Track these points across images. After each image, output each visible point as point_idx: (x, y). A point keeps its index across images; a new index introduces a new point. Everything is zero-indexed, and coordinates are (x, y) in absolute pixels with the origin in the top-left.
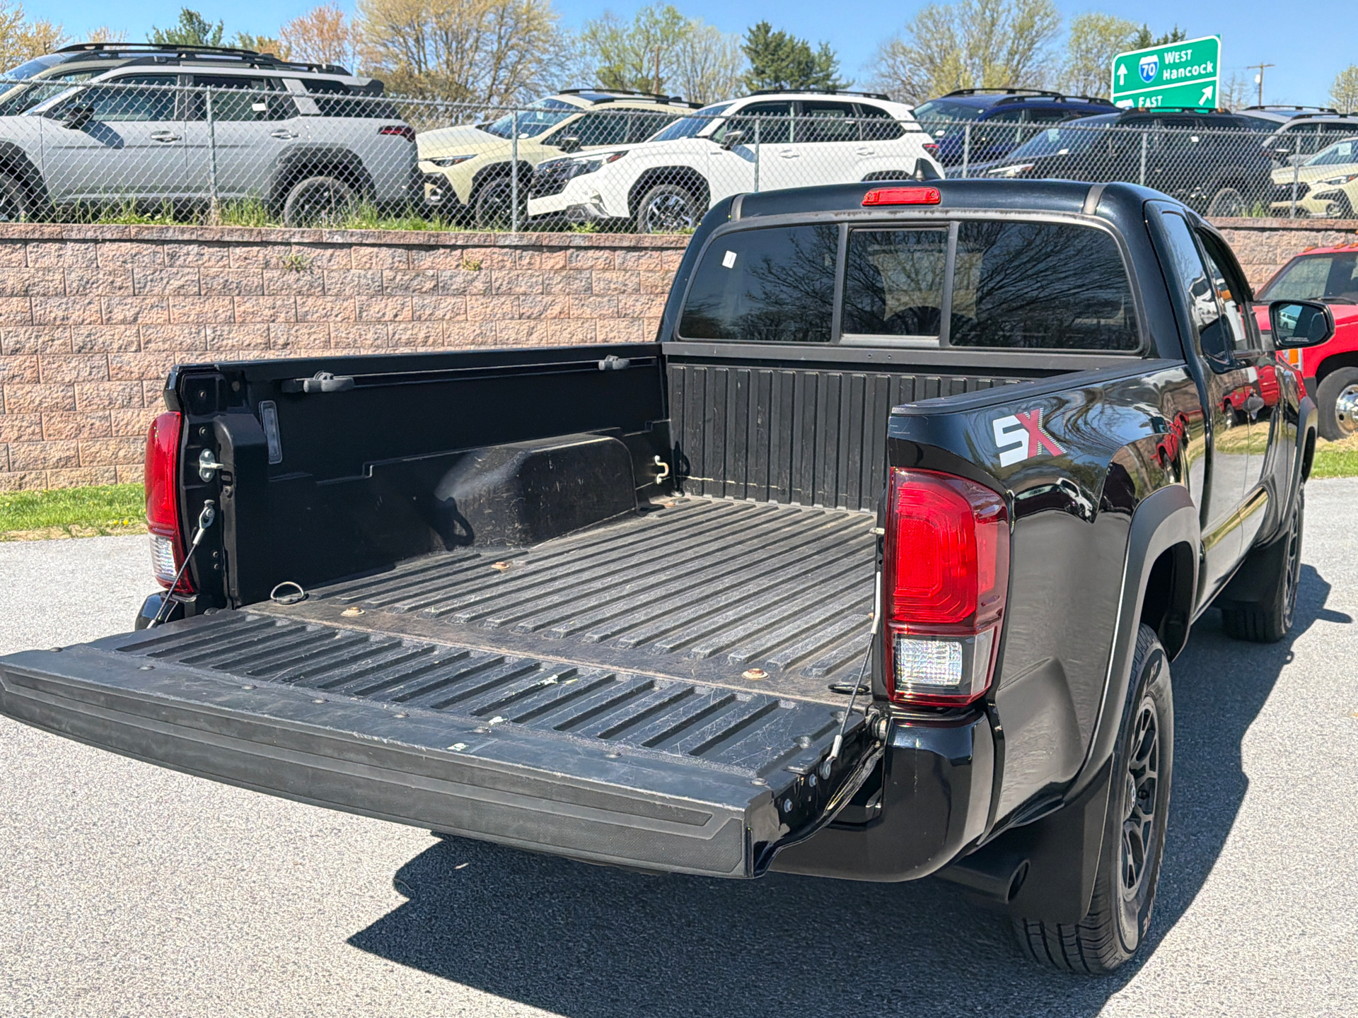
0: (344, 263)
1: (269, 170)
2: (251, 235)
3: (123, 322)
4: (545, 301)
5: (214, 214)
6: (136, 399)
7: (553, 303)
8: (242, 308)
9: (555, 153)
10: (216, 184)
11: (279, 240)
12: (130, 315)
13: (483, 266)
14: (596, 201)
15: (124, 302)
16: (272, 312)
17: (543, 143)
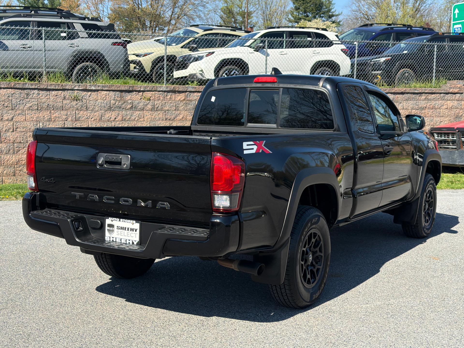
0: (95, 97)
1: (66, 61)
2: (59, 86)
3: (7, 120)
4: (176, 113)
5: (45, 78)
6: (11, 151)
7: (179, 114)
8: (54, 115)
9: (186, 52)
10: (45, 66)
11: (70, 88)
12: (10, 117)
13: (151, 99)
14: (201, 72)
15: (8, 112)
16: (66, 117)
17: (182, 47)
